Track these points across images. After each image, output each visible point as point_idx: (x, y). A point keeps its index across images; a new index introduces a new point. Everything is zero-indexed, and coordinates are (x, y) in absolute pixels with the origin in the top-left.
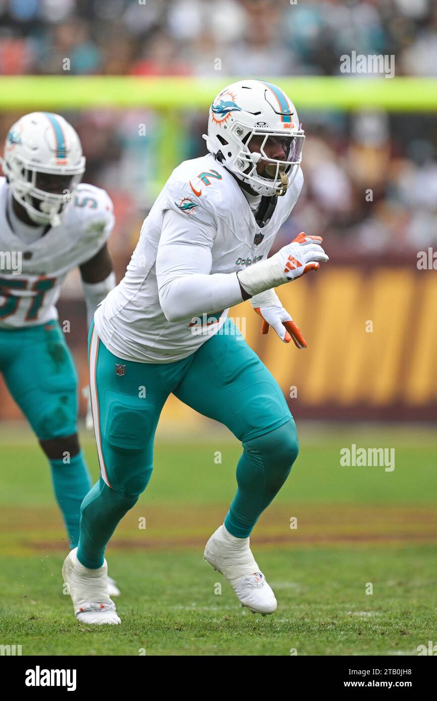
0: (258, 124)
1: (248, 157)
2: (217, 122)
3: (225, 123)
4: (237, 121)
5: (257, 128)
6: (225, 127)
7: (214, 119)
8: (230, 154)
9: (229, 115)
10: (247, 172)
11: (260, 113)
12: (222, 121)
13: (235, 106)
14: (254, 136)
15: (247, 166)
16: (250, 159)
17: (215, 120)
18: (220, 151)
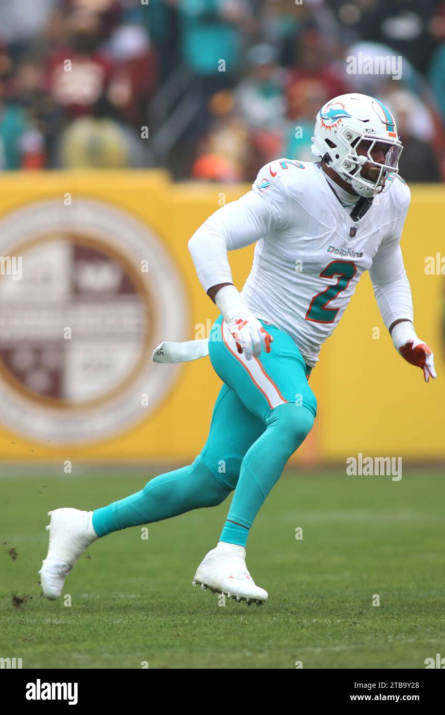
0: (367, 130)
1: (354, 159)
2: (327, 127)
3: (335, 128)
4: (347, 127)
5: (365, 134)
6: (336, 132)
7: (323, 124)
8: (337, 157)
9: (340, 121)
10: (352, 173)
11: (368, 121)
12: (333, 126)
13: (346, 113)
14: (363, 141)
15: (353, 167)
16: (356, 161)
17: (325, 126)
18: (327, 153)
